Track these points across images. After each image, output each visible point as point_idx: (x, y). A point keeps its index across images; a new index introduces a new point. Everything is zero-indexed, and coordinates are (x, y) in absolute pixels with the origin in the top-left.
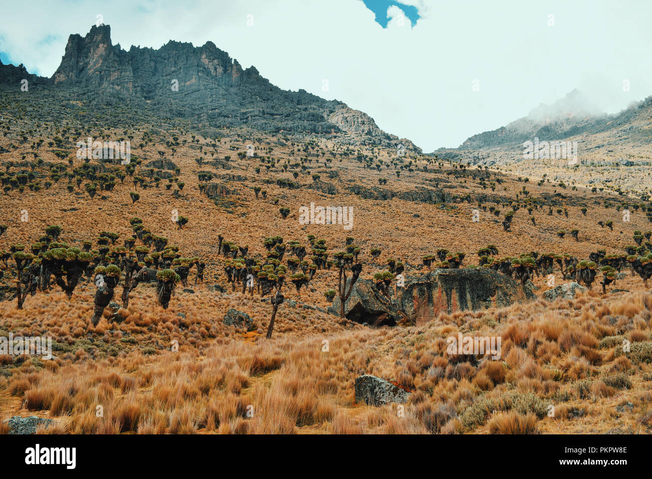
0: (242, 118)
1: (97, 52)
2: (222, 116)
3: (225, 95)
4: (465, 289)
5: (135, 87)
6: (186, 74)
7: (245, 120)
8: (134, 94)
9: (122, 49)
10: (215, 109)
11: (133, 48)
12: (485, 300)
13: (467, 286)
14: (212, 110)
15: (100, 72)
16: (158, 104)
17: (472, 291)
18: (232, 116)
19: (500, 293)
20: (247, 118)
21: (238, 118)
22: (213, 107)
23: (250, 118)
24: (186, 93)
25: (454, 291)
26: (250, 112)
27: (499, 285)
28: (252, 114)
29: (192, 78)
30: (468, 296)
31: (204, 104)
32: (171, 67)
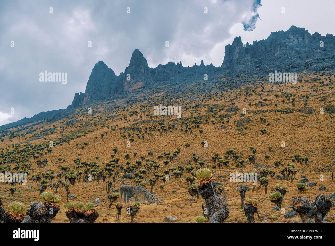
0: (305, 66)
1: (236, 51)
2: (293, 68)
3: (295, 55)
4: (126, 193)
5: (252, 63)
6: (275, 50)
7: (307, 67)
8: (251, 67)
9: (250, 44)
10: (290, 65)
11: (254, 42)
12: (130, 198)
13: (127, 193)
14: (288, 65)
15: (237, 61)
16: (261, 70)
17: (128, 194)
18: (299, 67)
19: (136, 196)
20: (308, 65)
21: (303, 66)
22: (288, 64)
23: (309, 65)
24: (275, 60)
25: (123, 194)
26: (310, 61)
27: (135, 193)
28: (311, 62)
29: (277, 52)
30: (127, 196)
31: (284, 63)
32: (269, 48)
